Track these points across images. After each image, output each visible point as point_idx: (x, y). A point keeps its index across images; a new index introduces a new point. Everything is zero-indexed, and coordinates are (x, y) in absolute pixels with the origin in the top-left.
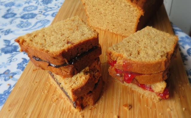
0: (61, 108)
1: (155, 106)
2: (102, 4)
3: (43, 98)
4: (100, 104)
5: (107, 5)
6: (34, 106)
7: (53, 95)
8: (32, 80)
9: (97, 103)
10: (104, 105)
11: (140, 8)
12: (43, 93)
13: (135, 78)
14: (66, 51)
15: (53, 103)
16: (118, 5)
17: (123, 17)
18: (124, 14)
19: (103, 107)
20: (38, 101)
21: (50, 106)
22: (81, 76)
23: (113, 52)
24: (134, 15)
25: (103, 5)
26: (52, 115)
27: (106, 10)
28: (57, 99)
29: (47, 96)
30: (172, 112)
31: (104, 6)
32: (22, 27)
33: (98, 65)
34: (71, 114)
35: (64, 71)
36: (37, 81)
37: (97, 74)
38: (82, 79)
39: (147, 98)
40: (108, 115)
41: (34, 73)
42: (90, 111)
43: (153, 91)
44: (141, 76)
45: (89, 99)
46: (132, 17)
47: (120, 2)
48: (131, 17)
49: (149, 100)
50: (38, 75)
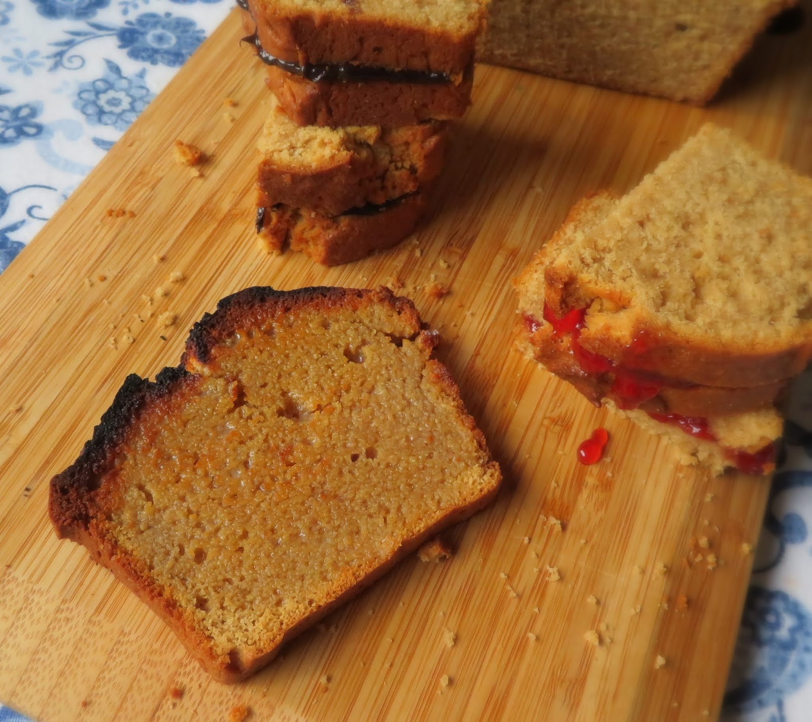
1: (543, 595)
3: (106, 366)
12: (111, 340)
13: (661, 394)
14: (317, 21)
20: (81, 369)
22: (326, 141)
29: (121, 364)
30: (600, 654)
36: (106, 275)
37: (401, 177)
41: (107, 227)
50: (121, 247)
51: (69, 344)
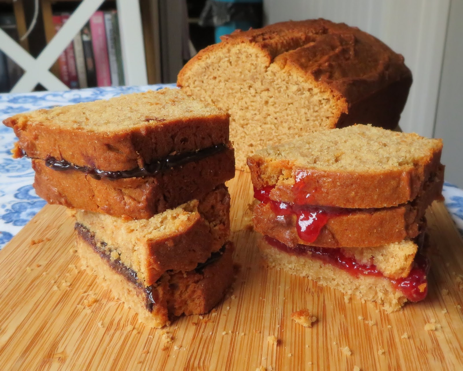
0: (107, 321)
1: (389, 321)
2: (236, 93)
3: (55, 298)
4: (224, 312)
5: (250, 95)
6: (25, 315)
7: (85, 292)
8: (26, 261)
9: (214, 309)
10: (237, 318)
11: (337, 93)
12: (55, 288)
13: (328, 227)
14: (143, 132)
15: (84, 308)
16: (280, 92)
17: (292, 125)
18: (296, 115)
19: (233, 320)
20: (38, 304)
21: (74, 315)
22: (175, 215)
23: (266, 159)
24: (322, 114)
25: (239, 95)
26: (78, 334)
27: (247, 108)
28: (96, 301)
29: (66, 295)
30: (438, 333)
31: (242, 99)
32: (8, 171)
33: (223, 204)
34: (135, 332)
35: (130, 197)
36: (40, 263)
37: (220, 229)
38: (177, 222)
39: (363, 302)
40: (246, 337)
41: (32, 250)
42: (192, 329)
43: (380, 274)
44: (345, 218)
45: (194, 292)
46: (317, 120)
47: (284, 83)
48: (314, 121)
49: (371, 305)
50: (46, 252)
51: (25, 295)
